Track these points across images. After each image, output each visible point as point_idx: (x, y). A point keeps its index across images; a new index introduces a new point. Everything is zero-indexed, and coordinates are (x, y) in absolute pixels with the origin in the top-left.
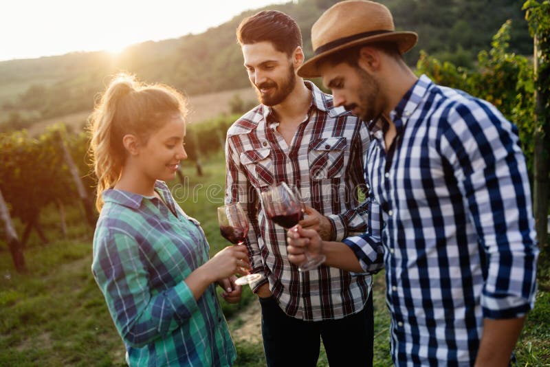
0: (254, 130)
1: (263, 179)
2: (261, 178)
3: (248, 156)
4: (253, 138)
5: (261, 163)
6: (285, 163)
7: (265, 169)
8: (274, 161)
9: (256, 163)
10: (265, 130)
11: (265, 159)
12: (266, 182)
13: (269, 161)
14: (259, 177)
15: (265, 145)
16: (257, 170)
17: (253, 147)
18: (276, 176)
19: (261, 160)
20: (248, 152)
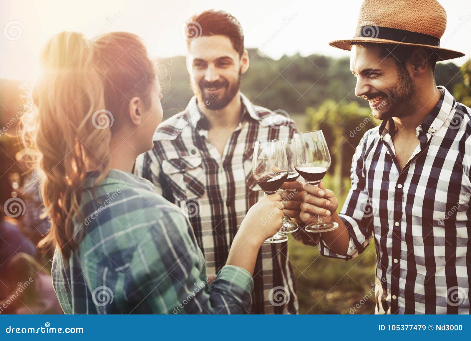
0: (179, 136)
1: (192, 191)
2: (189, 188)
3: (173, 165)
4: (179, 144)
5: (190, 172)
6: (217, 173)
7: (195, 179)
8: (204, 170)
9: (183, 173)
10: (193, 137)
11: (195, 168)
12: (195, 194)
13: (200, 170)
14: (188, 187)
15: (193, 152)
16: (185, 179)
17: (178, 154)
18: (207, 187)
19: (191, 169)
20: (172, 160)
